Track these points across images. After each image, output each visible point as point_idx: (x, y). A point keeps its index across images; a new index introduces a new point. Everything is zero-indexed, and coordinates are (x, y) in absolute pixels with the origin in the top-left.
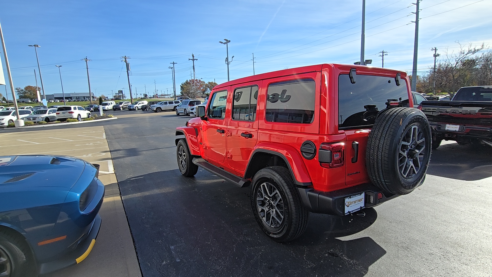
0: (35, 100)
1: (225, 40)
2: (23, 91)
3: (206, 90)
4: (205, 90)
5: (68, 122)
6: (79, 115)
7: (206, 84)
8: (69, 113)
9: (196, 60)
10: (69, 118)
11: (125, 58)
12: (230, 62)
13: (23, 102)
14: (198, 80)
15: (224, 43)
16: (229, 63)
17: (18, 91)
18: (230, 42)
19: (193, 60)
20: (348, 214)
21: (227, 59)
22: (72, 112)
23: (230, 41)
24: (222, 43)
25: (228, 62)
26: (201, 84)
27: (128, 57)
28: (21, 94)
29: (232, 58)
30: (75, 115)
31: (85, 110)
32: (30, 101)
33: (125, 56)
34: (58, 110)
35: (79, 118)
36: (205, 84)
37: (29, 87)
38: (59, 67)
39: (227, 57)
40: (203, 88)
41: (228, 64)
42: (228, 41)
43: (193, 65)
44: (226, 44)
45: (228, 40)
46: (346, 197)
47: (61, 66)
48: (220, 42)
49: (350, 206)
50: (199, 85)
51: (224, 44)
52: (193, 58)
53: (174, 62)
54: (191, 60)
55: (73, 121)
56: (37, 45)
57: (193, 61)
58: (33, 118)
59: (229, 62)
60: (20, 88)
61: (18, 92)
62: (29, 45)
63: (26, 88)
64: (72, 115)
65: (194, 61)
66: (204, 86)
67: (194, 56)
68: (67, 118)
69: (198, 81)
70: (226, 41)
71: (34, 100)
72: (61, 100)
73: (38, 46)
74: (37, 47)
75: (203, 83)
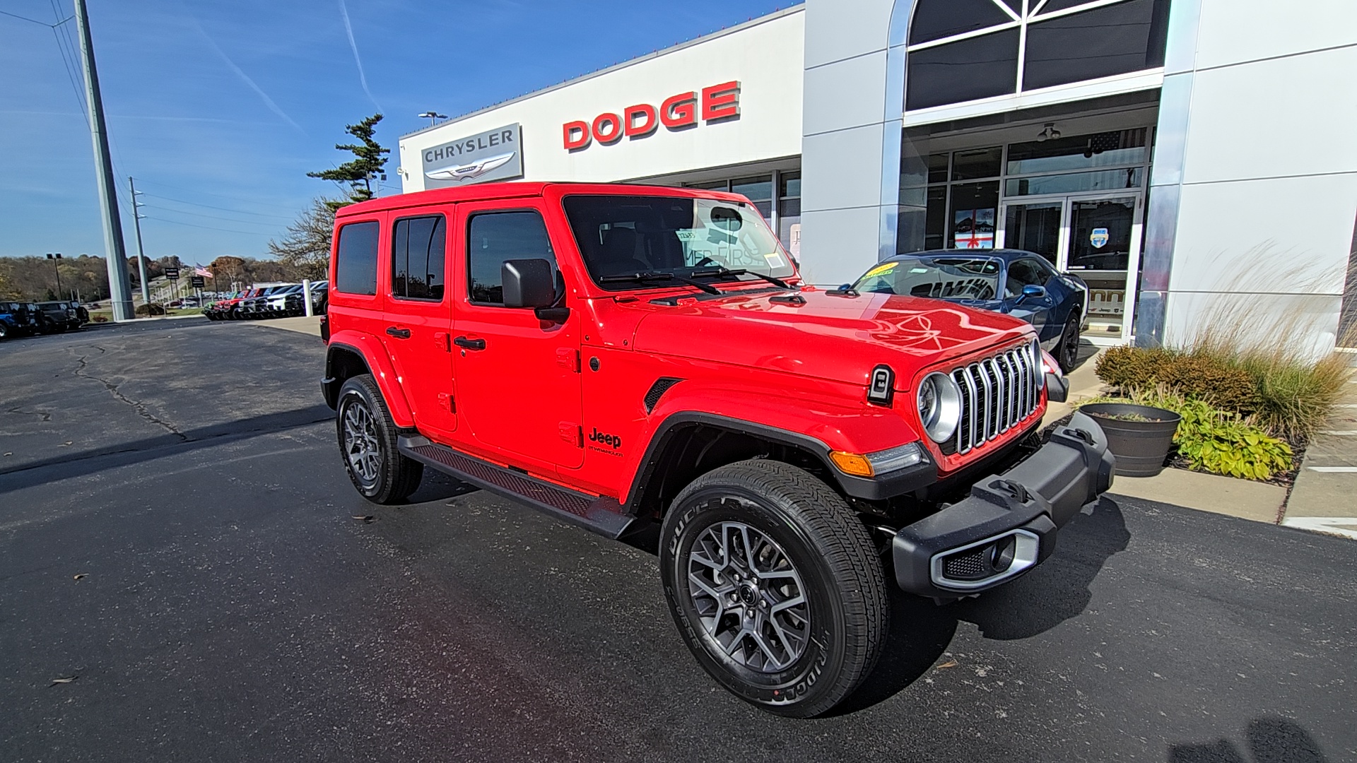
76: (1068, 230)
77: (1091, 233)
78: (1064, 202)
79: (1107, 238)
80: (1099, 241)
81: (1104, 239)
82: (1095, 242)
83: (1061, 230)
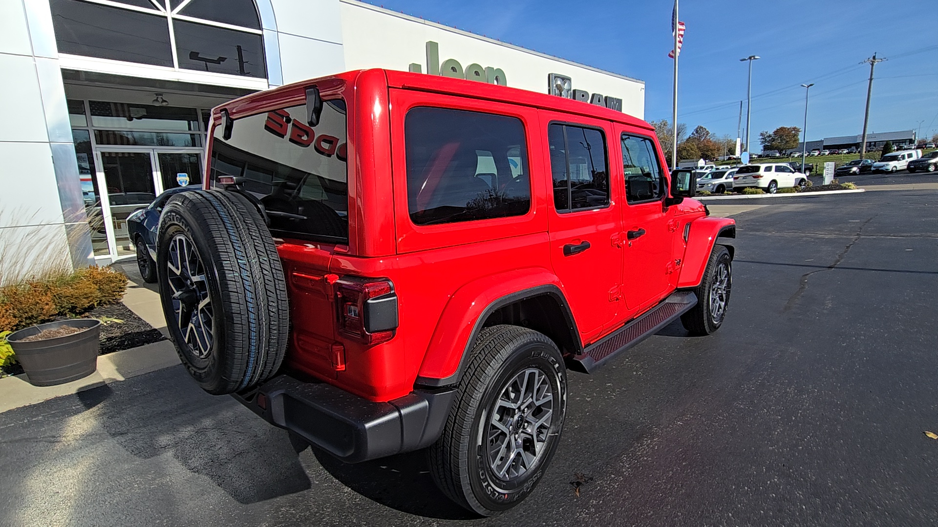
0: (787, 152)
2: (771, 138)
5: (744, 193)
6: (774, 182)
8: (755, 177)
10: (748, 187)
13: (767, 156)
17: (763, 137)
22: (758, 177)
28: (766, 144)
30: (764, 182)
31: (793, 171)
32: (778, 155)
34: (738, 172)
35: (772, 188)
37: (782, 129)
38: (808, 87)
47: (811, 85)
55: (752, 193)
56: (754, 57)
58: (700, 185)
60: (767, 133)
61: (762, 140)
62: (741, 59)
63: (776, 133)
64: (758, 181)
68: (746, 187)
71: (784, 152)
72: (833, 150)
73: (756, 57)
74: (754, 59)
76: (159, 173)
77: (177, 176)
78: (152, 153)
79: (188, 180)
80: (183, 182)
81: (187, 180)
82: (181, 182)
83: (154, 173)
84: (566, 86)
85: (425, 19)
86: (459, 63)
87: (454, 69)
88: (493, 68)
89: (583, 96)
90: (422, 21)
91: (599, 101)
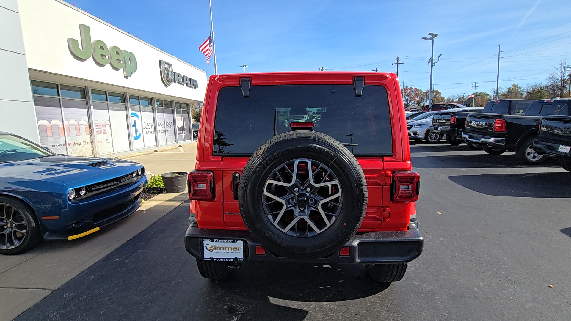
1: (429, 34)
3: (423, 100)
4: (421, 101)
7: (424, 93)
9: (401, 64)
11: (322, 69)
12: (435, 63)
14: (413, 88)
15: (428, 38)
16: (434, 65)
18: (437, 36)
19: (398, 64)
20: (210, 260)
21: (431, 59)
23: (437, 34)
24: (426, 39)
25: (432, 64)
26: (417, 93)
27: (325, 69)
29: (439, 57)
33: (322, 68)
36: (422, 93)
39: (431, 57)
40: (418, 98)
41: (432, 66)
42: (434, 36)
43: (397, 71)
44: (432, 40)
45: (434, 33)
46: (207, 238)
48: (423, 38)
49: (214, 251)
50: (413, 95)
51: (429, 40)
52: (398, 62)
53: (376, 69)
54: (395, 65)
57: (397, 66)
59: (433, 62)
65: (399, 66)
66: (420, 95)
67: (399, 59)
69: (413, 90)
70: (431, 35)
74: (246, 67)
75: (419, 92)
84: (170, 69)
85: (77, 7)
86: (105, 44)
87: (102, 48)
88: (127, 51)
89: (179, 76)
90: (76, 8)
91: (187, 81)
